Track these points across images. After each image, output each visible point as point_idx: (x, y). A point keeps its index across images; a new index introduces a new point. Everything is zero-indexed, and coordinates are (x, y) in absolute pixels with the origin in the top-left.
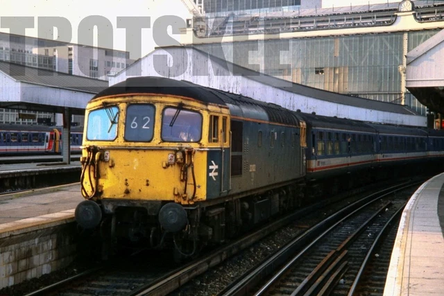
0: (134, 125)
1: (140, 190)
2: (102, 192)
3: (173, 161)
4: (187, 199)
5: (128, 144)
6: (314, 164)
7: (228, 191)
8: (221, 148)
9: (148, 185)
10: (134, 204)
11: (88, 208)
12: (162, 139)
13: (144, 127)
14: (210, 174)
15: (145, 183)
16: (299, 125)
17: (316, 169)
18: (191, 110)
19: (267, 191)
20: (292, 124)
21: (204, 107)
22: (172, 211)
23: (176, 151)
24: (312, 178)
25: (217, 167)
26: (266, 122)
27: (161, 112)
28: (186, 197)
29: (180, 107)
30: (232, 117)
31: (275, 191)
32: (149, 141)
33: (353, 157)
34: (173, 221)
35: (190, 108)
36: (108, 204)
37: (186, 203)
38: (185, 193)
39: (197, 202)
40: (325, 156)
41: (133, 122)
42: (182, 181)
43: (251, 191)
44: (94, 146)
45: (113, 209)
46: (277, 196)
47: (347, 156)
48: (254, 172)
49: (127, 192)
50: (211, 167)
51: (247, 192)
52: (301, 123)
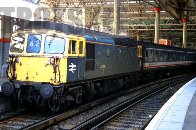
0: (32, 45)
1: (33, 77)
2: (16, 78)
3: (50, 63)
4: (57, 82)
5: (28, 54)
6: (146, 65)
7: (84, 78)
8: (78, 57)
9: (37, 74)
10: (28, 84)
11: (8, 85)
12: (44, 52)
13: (36, 46)
14: (70, 70)
15: (36, 74)
16: (137, 47)
17: (148, 67)
18: (60, 37)
19: (115, 78)
20: (132, 46)
21: (66, 36)
22: (47, 88)
23: (51, 58)
24: (146, 71)
25: (75, 66)
26: (113, 45)
27: (45, 38)
28: (56, 81)
29: (54, 36)
30: (87, 42)
31: (121, 77)
32: (38, 53)
33: (170, 62)
34: (47, 93)
35: (59, 36)
36: (17, 84)
37: (56, 84)
38: (55, 79)
39: (62, 83)
40: (154, 61)
41: (31, 43)
42: (54, 73)
43: (102, 78)
44: (13, 55)
45: (19, 86)
46: (122, 80)
47: (167, 62)
48: (104, 69)
49: (27, 78)
50: (70, 66)
51: (99, 78)
52: (138, 46)
